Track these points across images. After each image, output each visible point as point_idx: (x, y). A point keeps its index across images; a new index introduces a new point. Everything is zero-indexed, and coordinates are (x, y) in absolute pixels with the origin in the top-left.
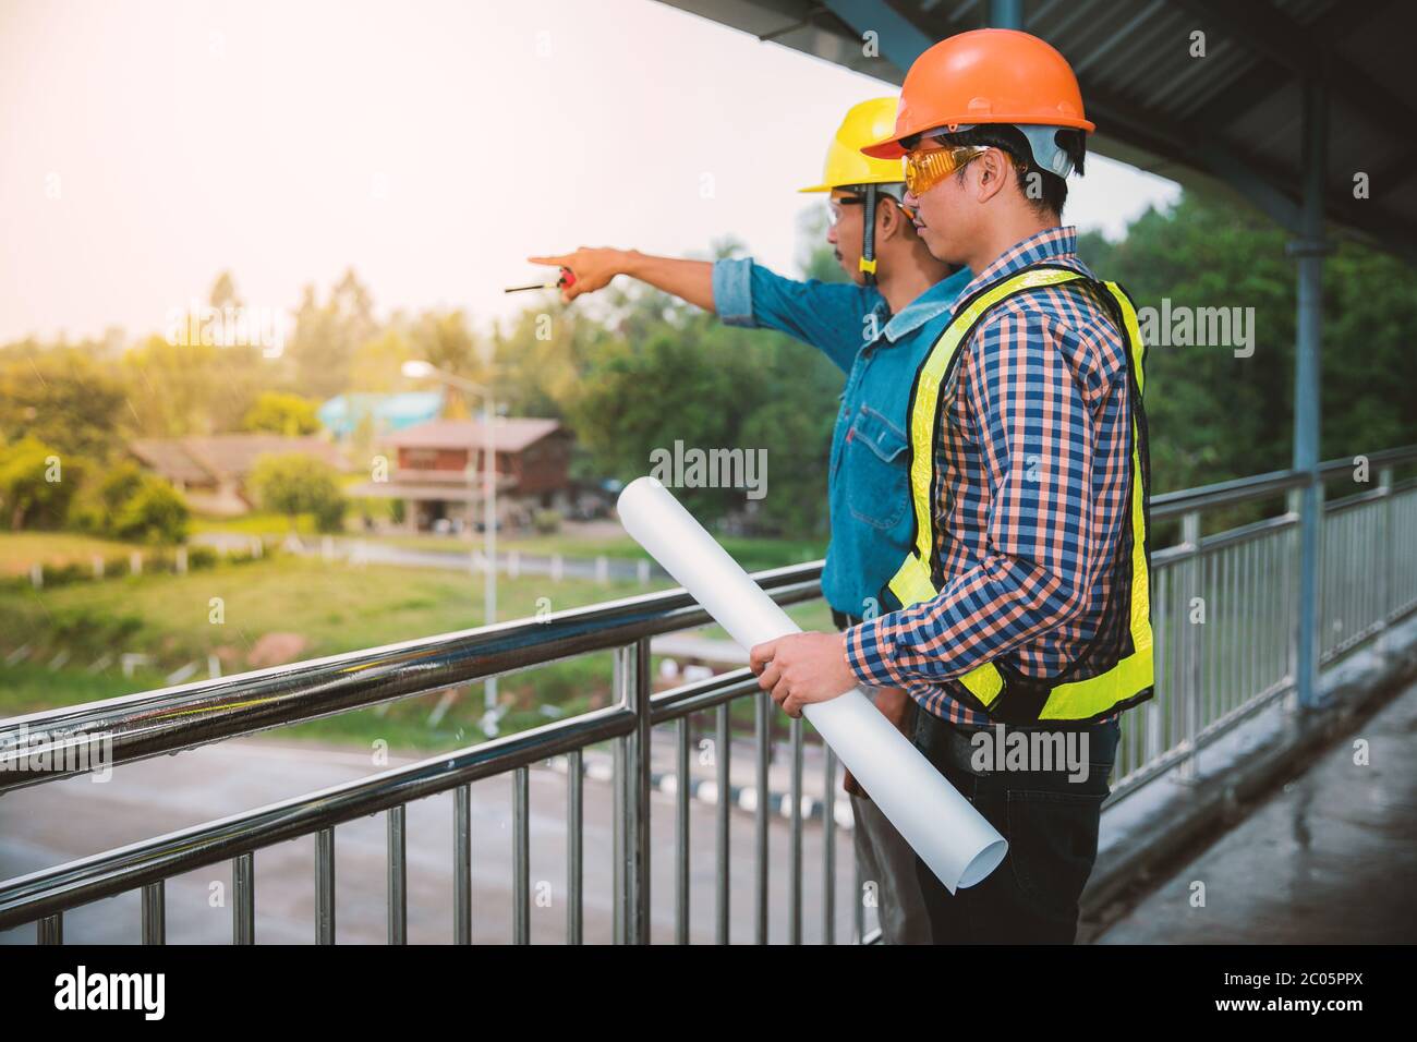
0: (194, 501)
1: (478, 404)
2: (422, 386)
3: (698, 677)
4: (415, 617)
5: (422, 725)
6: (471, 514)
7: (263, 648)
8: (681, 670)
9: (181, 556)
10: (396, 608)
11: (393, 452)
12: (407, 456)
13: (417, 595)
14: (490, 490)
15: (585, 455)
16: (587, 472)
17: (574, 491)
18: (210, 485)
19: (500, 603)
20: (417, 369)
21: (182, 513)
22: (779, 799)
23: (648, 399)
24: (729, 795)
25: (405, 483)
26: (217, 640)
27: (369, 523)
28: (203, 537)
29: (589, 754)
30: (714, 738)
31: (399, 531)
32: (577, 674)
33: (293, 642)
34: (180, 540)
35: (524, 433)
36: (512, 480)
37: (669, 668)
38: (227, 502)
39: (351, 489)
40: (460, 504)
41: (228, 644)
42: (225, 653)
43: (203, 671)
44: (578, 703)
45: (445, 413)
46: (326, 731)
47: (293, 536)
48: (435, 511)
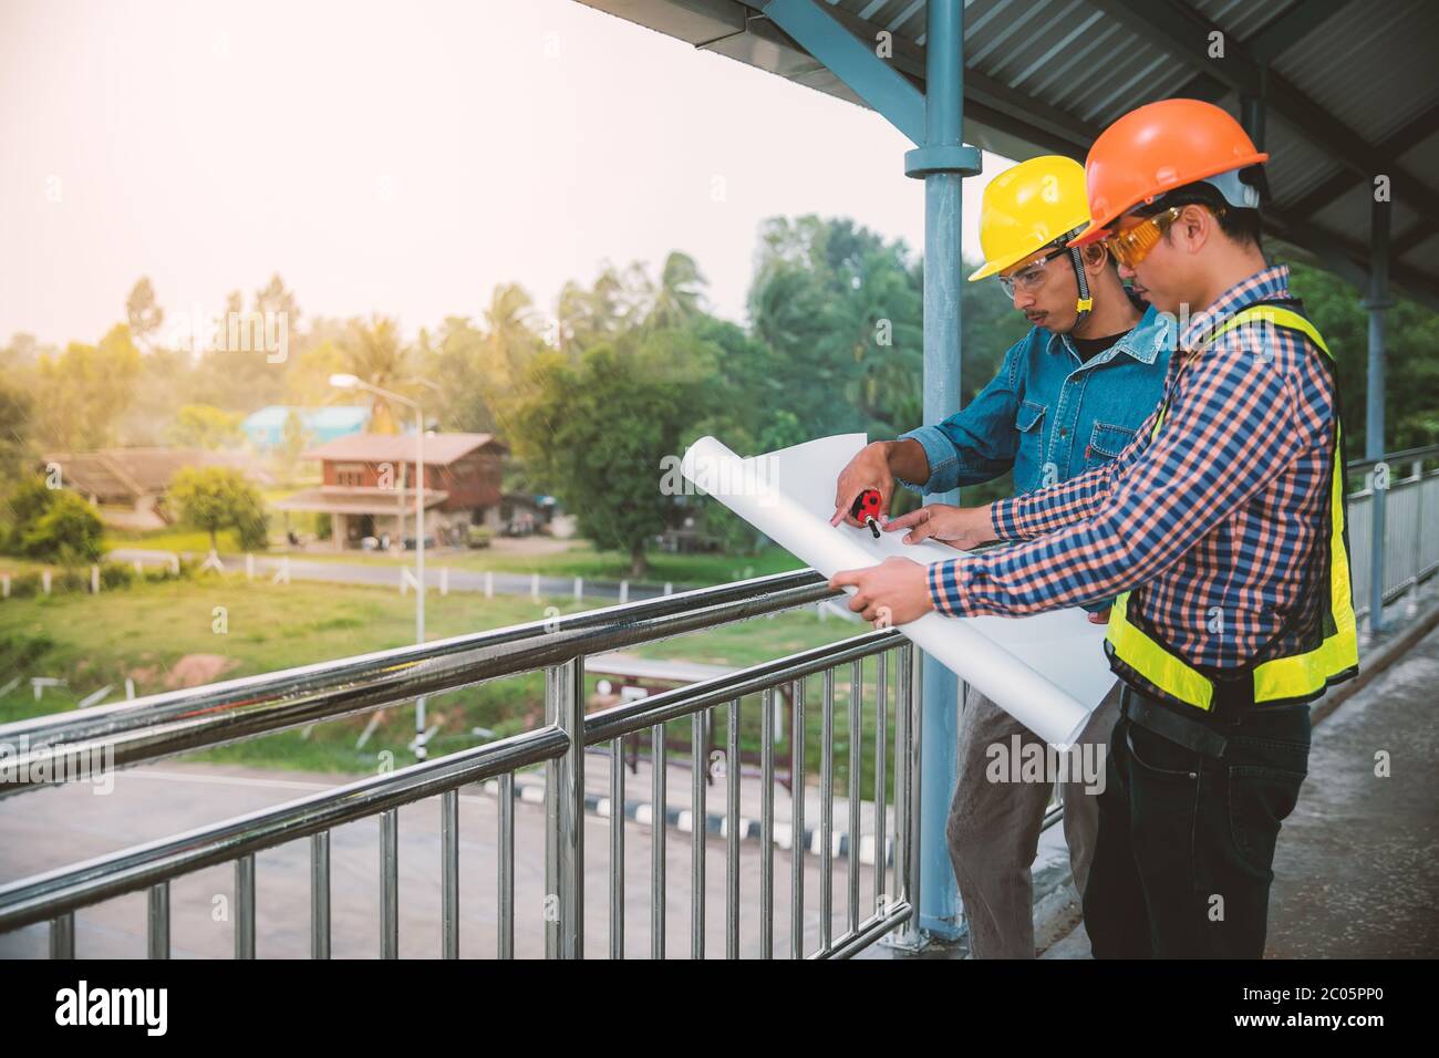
0: (109, 516)
1: (408, 416)
2: (347, 398)
3: (633, 697)
4: (342, 636)
5: (350, 747)
6: (400, 530)
7: (181, 668)
8: (616, 689)
9: (95, 573)
10: (321, 628)
11: (318, 466)
12: (333, 470)
13: (342, 614)
14: (419, 505)
15: (518, 469)
16: (520, 486)
17: (507, 506)
18: (126, 500)
19: (428, 622)
20: (344, 381)
21: (96, 529)
22: (717, 821)
23: (584, 411)
24: (667, 818)
25: (329, 498)
26: (133, 663)
27: (293, 540)
28: (119, 553)
29: (521, 777)
30: (650, 761)
31: (324, 547)
32: (510, 693)
33: (214, 662)
34: (94, 557)
35: (454, 446)
36: (442, 495)
37: (605, 687)
38: (144, 518)
39: (273, 503)
40: (389, 519)
41: (145, 665)
42: (141, 675)
43: (119, 693)
44: (511, 724)
45: (372, 427)
46: (246, 755)
47: (212, 552)
48: (362, 527)
